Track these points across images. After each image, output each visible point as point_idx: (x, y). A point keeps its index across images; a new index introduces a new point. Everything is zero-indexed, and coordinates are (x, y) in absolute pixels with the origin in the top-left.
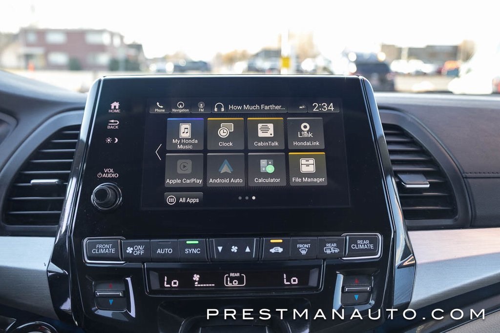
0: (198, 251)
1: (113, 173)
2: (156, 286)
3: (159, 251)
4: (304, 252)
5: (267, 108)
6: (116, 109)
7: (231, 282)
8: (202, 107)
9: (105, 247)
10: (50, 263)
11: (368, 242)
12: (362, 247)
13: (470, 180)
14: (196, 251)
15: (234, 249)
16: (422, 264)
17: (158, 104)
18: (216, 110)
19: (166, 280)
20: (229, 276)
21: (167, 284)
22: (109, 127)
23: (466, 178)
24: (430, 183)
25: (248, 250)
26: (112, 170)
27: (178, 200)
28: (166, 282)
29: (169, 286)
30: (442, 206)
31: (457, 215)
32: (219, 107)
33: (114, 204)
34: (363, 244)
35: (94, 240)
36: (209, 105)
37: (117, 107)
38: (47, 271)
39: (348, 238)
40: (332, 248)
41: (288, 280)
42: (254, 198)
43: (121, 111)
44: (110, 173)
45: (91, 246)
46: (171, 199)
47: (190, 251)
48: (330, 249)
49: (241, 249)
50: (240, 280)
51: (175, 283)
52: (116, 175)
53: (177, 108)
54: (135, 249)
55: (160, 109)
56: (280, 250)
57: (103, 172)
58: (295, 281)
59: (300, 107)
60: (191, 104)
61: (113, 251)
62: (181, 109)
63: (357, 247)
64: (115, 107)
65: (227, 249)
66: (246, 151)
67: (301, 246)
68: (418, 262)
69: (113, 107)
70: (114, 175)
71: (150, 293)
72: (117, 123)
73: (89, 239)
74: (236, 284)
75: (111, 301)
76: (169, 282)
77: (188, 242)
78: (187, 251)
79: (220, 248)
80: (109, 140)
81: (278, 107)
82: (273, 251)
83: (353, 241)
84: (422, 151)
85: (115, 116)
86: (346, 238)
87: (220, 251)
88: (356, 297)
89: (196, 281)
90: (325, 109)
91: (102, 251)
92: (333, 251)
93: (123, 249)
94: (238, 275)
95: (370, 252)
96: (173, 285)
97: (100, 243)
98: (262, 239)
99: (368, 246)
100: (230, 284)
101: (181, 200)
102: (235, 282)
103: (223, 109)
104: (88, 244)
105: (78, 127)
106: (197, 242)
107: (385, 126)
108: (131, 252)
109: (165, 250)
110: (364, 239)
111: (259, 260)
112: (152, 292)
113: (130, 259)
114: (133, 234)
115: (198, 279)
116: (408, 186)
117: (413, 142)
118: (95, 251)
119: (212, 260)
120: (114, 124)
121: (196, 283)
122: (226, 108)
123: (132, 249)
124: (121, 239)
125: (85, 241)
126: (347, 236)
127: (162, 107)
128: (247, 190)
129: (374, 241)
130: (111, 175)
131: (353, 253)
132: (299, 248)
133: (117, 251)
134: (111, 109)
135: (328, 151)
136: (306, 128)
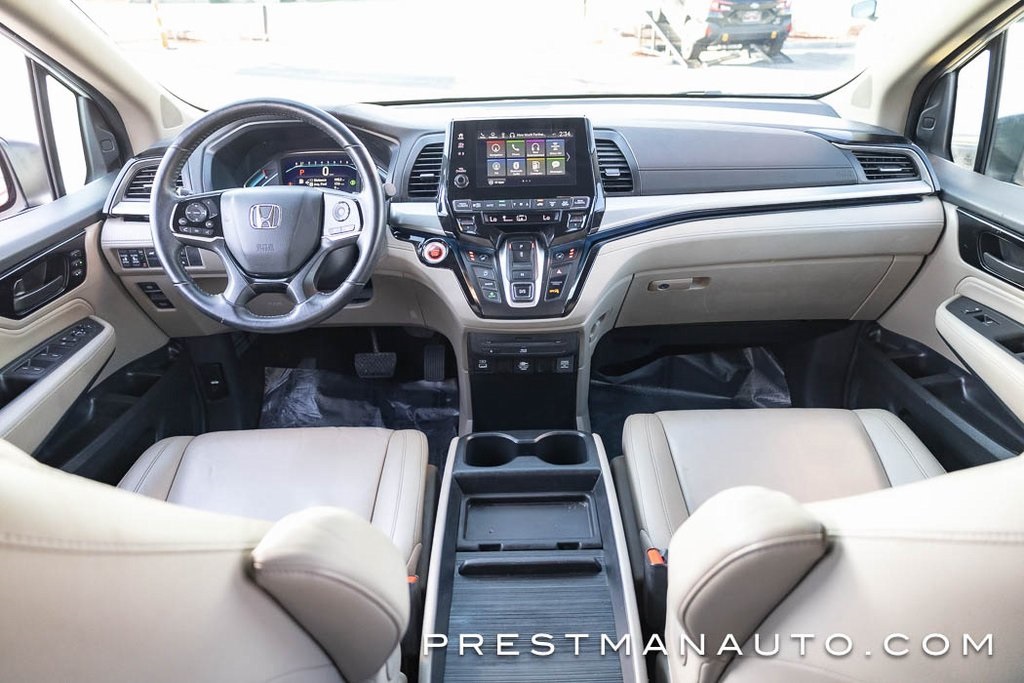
0: (505, 205)
2: (486, 220)
3: (487, 206)
4: (552, 205)
5: (536, 135)
6: (461, 138)
7: (520, 219)
8: (504, 135)
9: (463, 204)
10: (438, 212)
13: (642, 171)
15: (521, 204)
16: (612, 213)
17: (482, 134)
18: (511, 136)
19: (491, 218)
20: (519, 216)
22: (459, 147)
24: (621, 173)
25: (527, 205)
26: (462, 168)
27: (494, 182)
29: (492, 221)
30: (625, 186)
31: (632, 190)
33: (466, 185)
34: (580, 202)
35: (457, 201)
36: (507, 134)
38: (437, 215)
40: (566, 204)
41: (545, 218)
42: (530, 181)
43: (464, 138)
44: (462, 170)
45: (457, 204)
46: (491, 182)
47: (501, 205)
49: (524, 204)
50: (524, 218)
51: (495, 220)
53: (492, 136)
54: (477, 205)
55: (483, 137)
56: (542, 204)
57: (459, 170)
58: (548, 218)
59: (553, 134)
60: (498, 134)
61: (467, 205)
63: (577, 203)
64: (461, 136)
65: (517, 204)
66: (526, 158)
68: (607, 210)
70: (464, 171)
72: (463, 144)
73: (455, 200)
74: (522, 219)
77: (500, 202)
79: (515, 204)
80: (460, 153)
81: (542, 135)
82: (538, 205)
83: (576, 200)
85: (461, 141)
88: (575, 224)
90: (566, 135)
91: (462, 206)
93: (471, 205)
94: (523, 216)
95: (583, 205)
97: (460, 202)
98: (533, 199)
99: (582, 203)
103: (514, 136)
105: (442, 144)
106: (504, 201)
107: (597, 141)
108: (475, 206)
109: (490, 205)
110: (581, 199)
111: (532, 209)
112: (486, 223)
113: (474, 209)
114: (476, 198)
115: (505, 218)
116: (608, 175)
117: (618, 150)
118: (459, 206)
119: (511, 209)
120: (461, 145)
121: (505, 220)
122: (516, 135)
123: (475, 204)
124: (470, 201)
126: (573, 198)
128: (526, 177)
129: (585, 200)
131: (575, 205)
132: (550, 203)
134: (459, 137)
135: (566, 157)
136: (555, 146)
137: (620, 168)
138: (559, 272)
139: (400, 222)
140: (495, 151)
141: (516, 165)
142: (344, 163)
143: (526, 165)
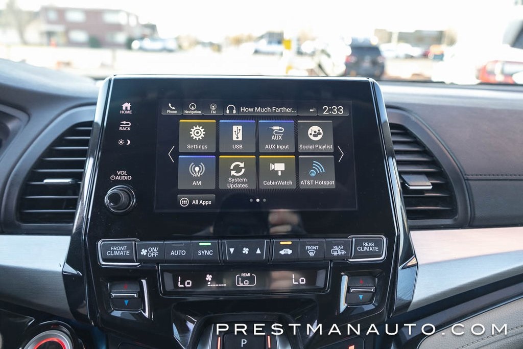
0: (211, 253)
1: (126, 176)
2: (169, 286)
3: (172, 253)
4: (312, 254)
5: (278, 110)
6: (128, 110)
7: (242, 282)
8: (214, 109)
9: (119, 249)
10: (66, 264)
11: (373, 244)
12: (367, 249)
13: (470, 182)
14: (208, 253)
15: (246, 251)
16: (423, 265)
17: (170, 105)
18: (228, 111)
19: (179, 280)
20: (240, 276)
21: (180, 284)
22: (120, 129)
23: (468, 180)
24: (433, 184)
25: (258, 252)
26: (125, 173)
27: (191, 202)
28: (179, 282)
29: (183, 286)
30: (443, 206)
31: (456, 215)
32: (231, 109)
33: (128, 206)
34: (368, 247)
35: (109, 241)
36: (221, 107)
37: (129, 109)
38: (63, 272)
39: (354, 240)
40: (339, 250)
41: (297, 280)
42: (264, 200)
43: (132, 112)
44: (123, 176)
45: (106, 248)
46: (184, 201)
47: (203, 253)
48: (337, 251)
49: (252, 251)
50: (251, 280)
51: (189, 284)
52: (129, 178)
53: (190, 110)
54: (149, 251)
55: (172, 111)
56: (290, 252)
57: (116, 175)
58: (303, 281)
59: (311, 110)
60: (203, 106)
61: (128, 253)
62: (193, 110)
63: (363, 249)
64: (126, 108)
65: (238, 251)
66: (257, 154)
67: (309, 248)
68: (420, 263)
69: (124, 108)
70: (127, 178)
71: (164, 294)
72: (128, 124)
73: (103, 241)
74: (247, 283)
75: (126, 302)
76: (183, 283)
77: (201, 244)
78: (200, 253)
79: (232, 250)
80: (121, 142)
81: (289, 110)
82: (282, 252)
83: (359, 243)
84: (425, 152)
85: (126, 117)
86: (352, 240)
87: (232, 253)
88: (361, 297)
89: (208, 281)
90: (335, 112)
91: (117, 253)
92: (340, 253)
93: (137, 251)
94: (249, 275)
95: (375, 254)
96: (186, 285)
97: (114, 245)
98: (272, 241)
99: (373, 248)
100: (241, 284)
101: (194, 202)
102: (246, 282)
103: (235, 112)
104: (103, 246)
106: (210, 244)
108: (145, 254)
109: (178, 251)
110: (369, 241)
111: (270, 261)
112: (166, 293)
113: (144, 260)
114: (147, 236)
115: (210, 279)
116: (411, 188)
118: (110, 253)
119: (225, 261)
120: (125, 126)
121: (209, 283)
122: (238, 110)
123: (146, 251)
124: (135, 241)
125: (100, 243)
126: (353, 238)
127: (174, 108)
128: (258, 193)
129: (378, 243)
130: (124, 178)
131: (359, 254)
132: (308, 250)
133: (131, 253)
134: (122, 110)
135: (337, 154)
137: (429, 175)
141: (237, 168)
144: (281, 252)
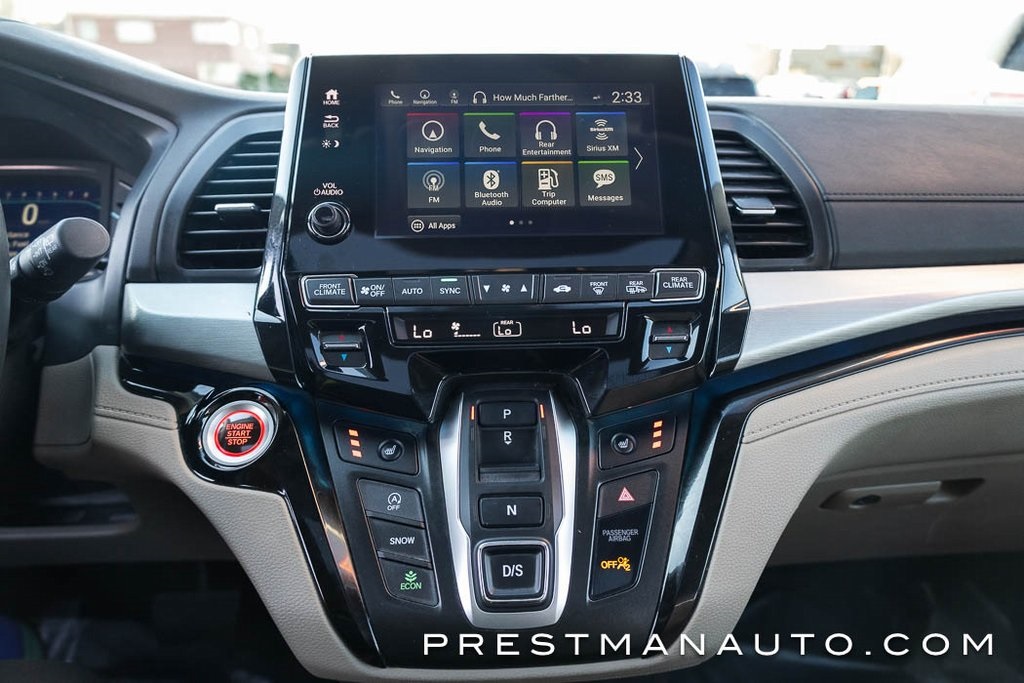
0: (458, 291)
1: (335, 189)
2: (402, 335)
3: (404, 291)
4: (599, 292)
5: (547, 98)
6: (334, 100)
7: (502, 331)
8: (456, 98)
9: (331, 287)
10: (257, 311)
11: (685, 279)
12: (675, 285)
13: (832, 204)
14: (454, 291)
15: (506, 288)
16: (758, 311)
17: (392, 92)
18: (475, 101)
19: (415, 329)
20: (499, 324)
21: (417, 335)
22: (325, 125)
23: (828, 201)
24: (776, 208)
25: (524, 289)
26: (333, 185)
27: (427, 225)
28: (415, 333)
29: (420, 337)
30: (792, 241)
31: (811, 253)
32: (480, 97)
33: (339, 231)
34: (678, 282)
35: (316, 278)
36: (465, 93)
37: (335, 98)
38: (254, 320)
39: (658, 274)
40: (637, 287)
41: (579, 328)
42: (530, 222)
43: (340, 102)
44: (331, 189)
45: (312, 287)
47: (447, 291)
48: (635, 288)
49: (515, 289)
50: (514, 328)
51: (428, 334)
52: (340, 192)
53: (421, 99)
54: (374, 290)
55: (395, 101)
56: (568, 289)
57: (322, 188)
58: (587, 330)
59: (595, 98)
60: (440, 93)
61: (342, 292)
62: (425, 99)
63: (671, 285)
64: (332, 97)
65: (496, 288)
66: (519, 159)
67: (595, 284)
68: (754, 307)
69: (328, 98)
70: (336, 192)
71: (395, 343)
72: (336, 119)
73: (308, 278)
74: (508, 333)
75: (344, 355)
76: (419, 332)
77: (443, 280)
78: (442, 291)
79: (487, 288)
80: (326, 144)
81: (563, 98)
82: (557, 290)
83: (666, 278)
84: (770, 167)
85: (332, 110)
86: (656, 275)
87: (487, 291)
88: (669, 349)
89: (455, 331)
90: (629, 100)
91: (327, 293)
92: (638, 290)
93: (356, 289)
94: (512, 322)
95: (688, 292)
96: (425, 336)
97: (323, 282)
98: (542, 276)
99: (685, 285)
100: (501, 335)
101: (431, 226)
103: (485, 101)
104: (308, 284)
106: (455, 280)
107: (717, 134)
108: (367, 293)
109: (412, 290)
110: (680, 276)
111: (540, 301)
112: (399, 342)
113: (366, 302)
115: (457, 329)
116: (745, 212)
117: (757, 155)
118: (319, 292)
119: (477, 302)
120: (332, 121)
121: (456, 333)
122: (490, 98)
123: (368, 289)
124: (352, 278)
125: (303, 280)
126: (657, 272)
127: (398, 97)
128: (521, 213)
129: (694, 279)
130: (333, 192)
131: (664, 292)
132: (593, 287)
133: (347, 291)
134: (326, 100)
135: (633, 159)
136: (602, 128)
137: (773, 198)
138: (626, 496)
139: (148, 339)
140: (433, 139)
141: (491, 179)
142: (78, 195)
143: (519, 177)
144: (555, 290)
